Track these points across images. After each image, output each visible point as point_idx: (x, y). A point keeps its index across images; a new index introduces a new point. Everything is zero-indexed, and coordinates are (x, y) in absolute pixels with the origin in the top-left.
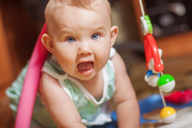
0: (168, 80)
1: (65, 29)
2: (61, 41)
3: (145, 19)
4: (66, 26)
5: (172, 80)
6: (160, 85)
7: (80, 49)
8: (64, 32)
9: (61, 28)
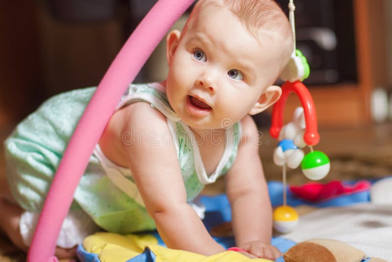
0: (319, 161)
1: (202, 35)
2: (188, 50)
3: (297, 55)
4: (204, 31)
5: (326, 163)
6: (306, 168)
7: (202, 75)
8: (199, 39)
9: (198, 31)
